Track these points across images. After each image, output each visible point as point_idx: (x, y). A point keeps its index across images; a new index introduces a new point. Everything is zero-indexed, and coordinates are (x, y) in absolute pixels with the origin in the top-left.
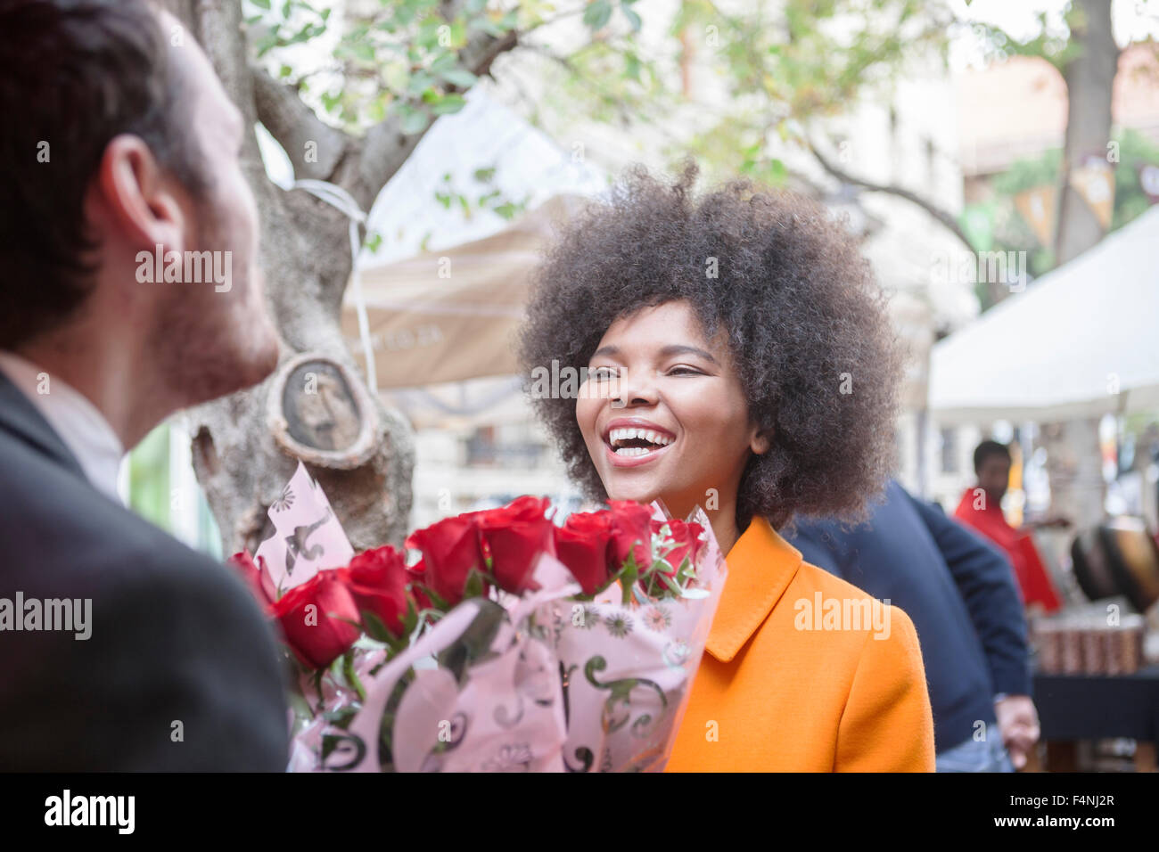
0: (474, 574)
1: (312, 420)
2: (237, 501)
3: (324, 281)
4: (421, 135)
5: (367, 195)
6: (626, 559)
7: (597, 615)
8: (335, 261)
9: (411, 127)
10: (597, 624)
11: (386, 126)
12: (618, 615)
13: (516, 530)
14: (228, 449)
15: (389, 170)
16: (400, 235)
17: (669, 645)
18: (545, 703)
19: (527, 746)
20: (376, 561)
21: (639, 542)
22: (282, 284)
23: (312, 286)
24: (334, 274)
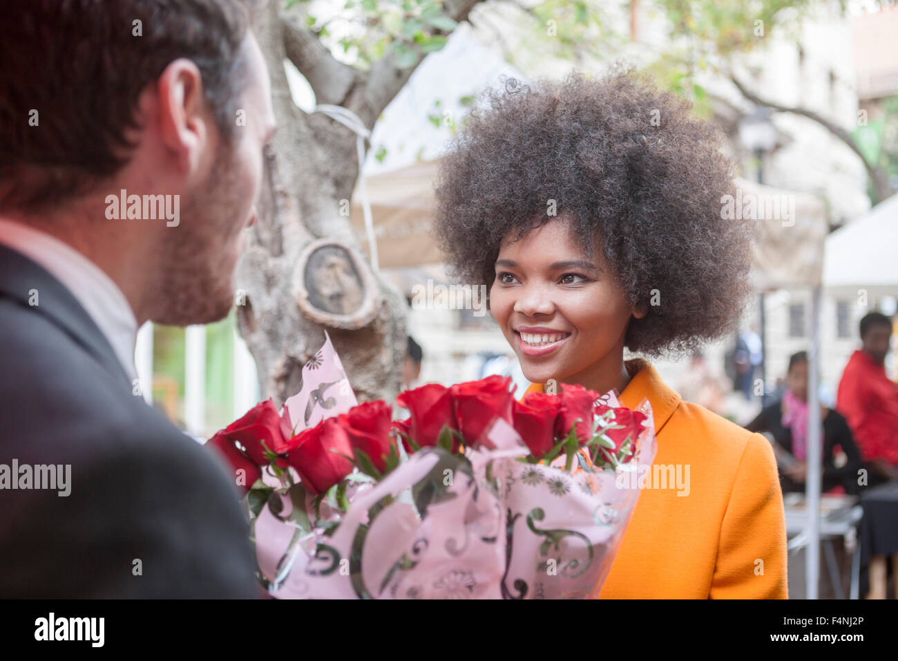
0: (446, 429)
1: (327, 291)
2: (270, 353)
3: (338, 183)
4: (413, 68)
5: (371, 116)
6: (569, 433)
7: (542, 475)
8: (346, 168)
9: (404, 62)
10: (542, 483)
11: (386, 62)
12: (559, 478)
13: (480, 398)
14: (264, 313)
15: (389, 96)
16: (401, 148)
17: (599, 506)
18: (490, 540)
19: (471, 573)
20: (369, 411)
21: (580, 420)
22: (305, 185)
23: (328, 187)
24: (345, 178)
